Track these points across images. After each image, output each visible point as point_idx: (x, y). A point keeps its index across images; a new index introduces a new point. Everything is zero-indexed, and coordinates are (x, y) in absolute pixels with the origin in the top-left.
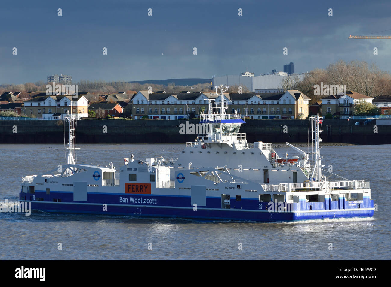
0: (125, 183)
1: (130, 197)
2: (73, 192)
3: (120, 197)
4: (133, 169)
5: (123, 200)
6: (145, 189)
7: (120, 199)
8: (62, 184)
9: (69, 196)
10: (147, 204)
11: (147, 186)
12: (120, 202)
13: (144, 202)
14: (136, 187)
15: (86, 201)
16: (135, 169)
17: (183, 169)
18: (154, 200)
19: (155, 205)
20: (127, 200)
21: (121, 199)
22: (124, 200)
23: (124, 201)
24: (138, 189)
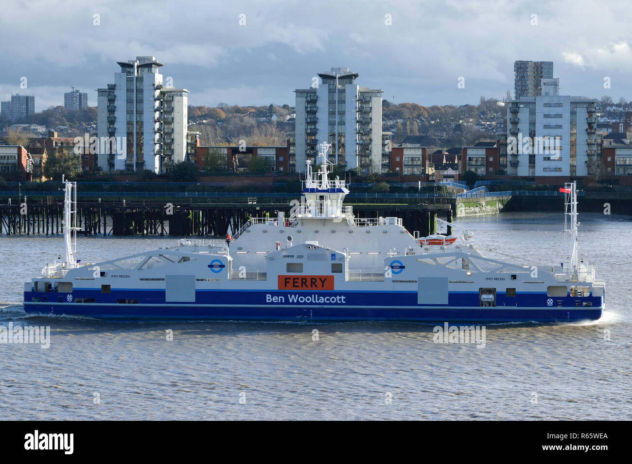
0: (279, 276)
1: (289, 295)
2: (165, 289)
3: (267, 295)
4: (295, 256)
5: (273, 299)
6: (321, 283)
7: (267, 298)
8: (139, 279)
9: (159, 295)
10: (325, 304)
11: (326, 279)
12: (267, 301)
13: (318, 300)
14: (302, 281)
15: (194, 301)
16: (301, 257)
17: (397, 256)
18: (340, 298)
19: (342, 304)
20: (281, 299)
21: (270, 298)
22: (277, 299)
23: (275, 300)
24: (307, 283)
